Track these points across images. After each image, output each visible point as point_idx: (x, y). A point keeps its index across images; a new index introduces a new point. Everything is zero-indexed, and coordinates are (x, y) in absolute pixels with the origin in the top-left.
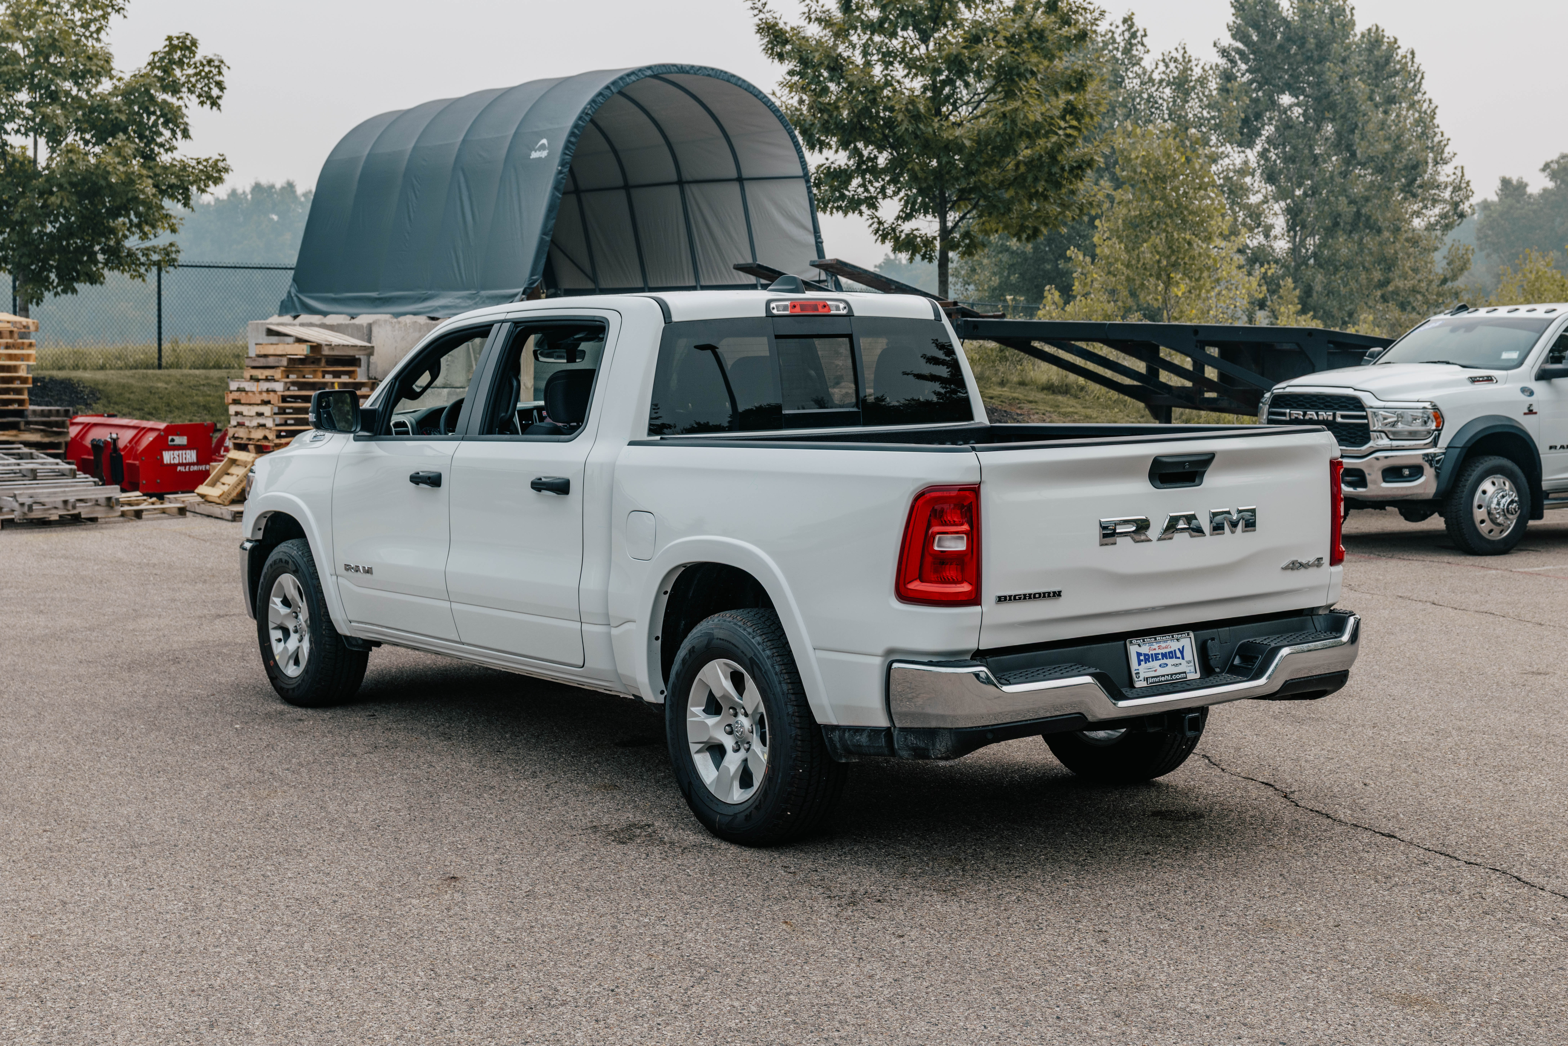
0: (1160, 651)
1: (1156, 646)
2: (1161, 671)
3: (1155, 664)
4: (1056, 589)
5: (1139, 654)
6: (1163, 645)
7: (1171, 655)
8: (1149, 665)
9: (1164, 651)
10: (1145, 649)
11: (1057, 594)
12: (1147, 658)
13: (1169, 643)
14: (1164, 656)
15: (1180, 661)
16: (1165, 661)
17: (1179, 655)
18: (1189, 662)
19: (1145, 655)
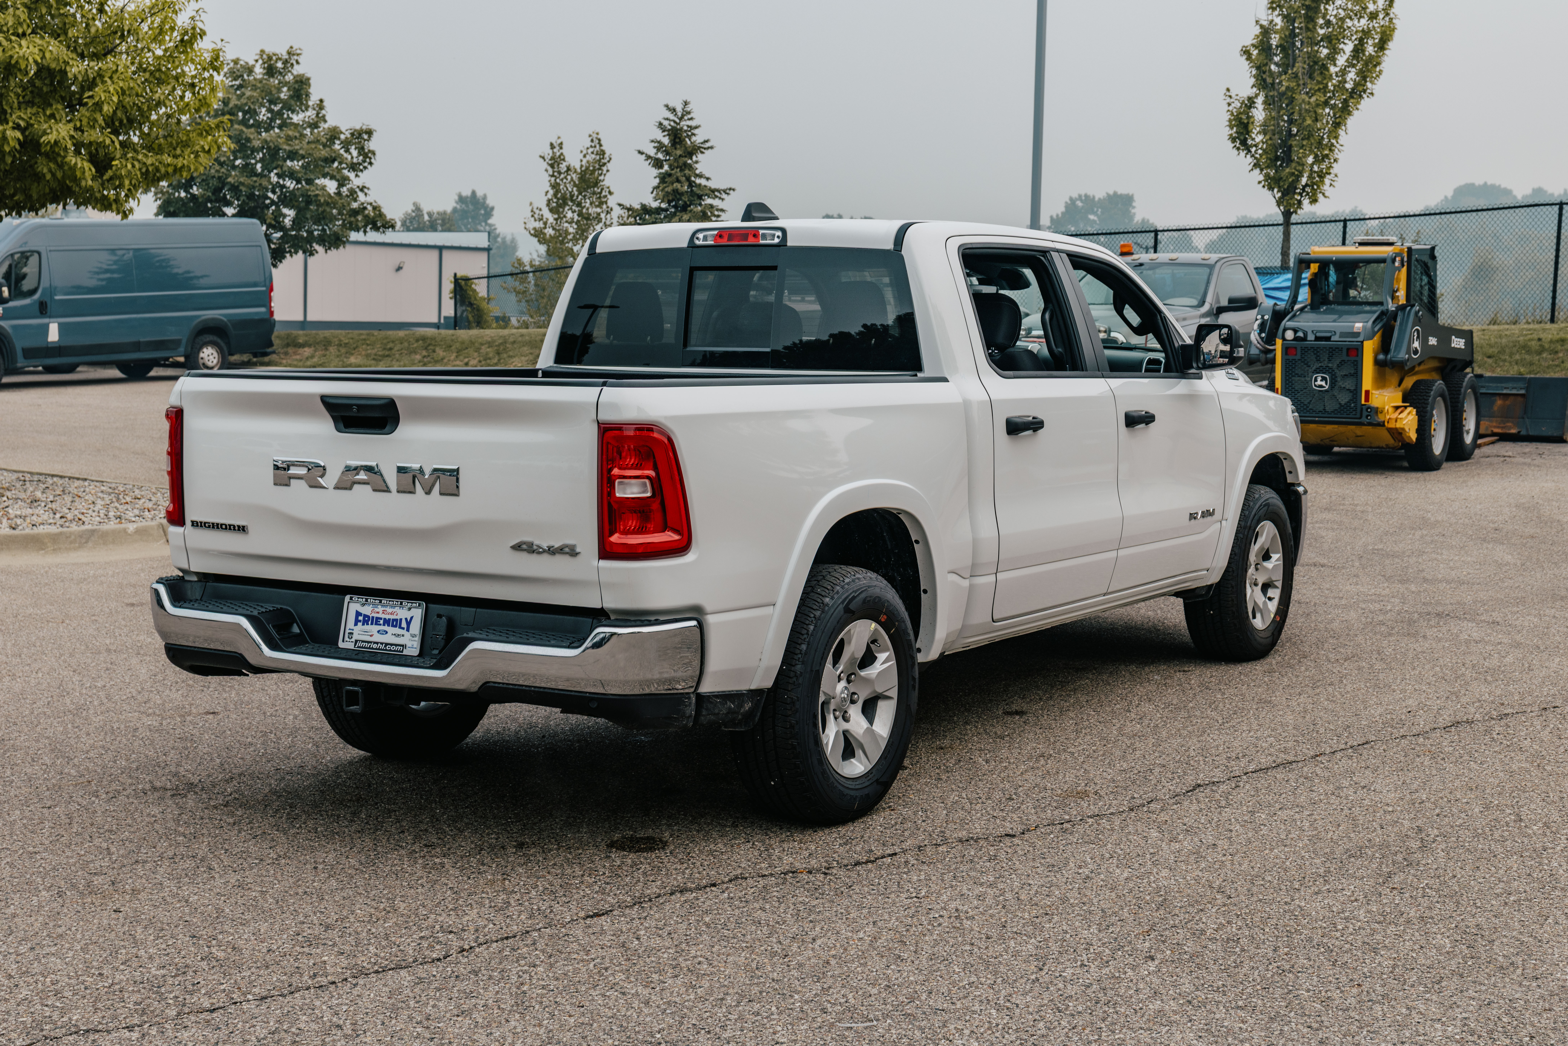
0: (383, 616)
1: (380, 609)
2: (378, 638)
3: (374, 628)
4: (241, 523)
5: (358, 614)
6: (389, 610)
7: (396, 623)
8: (366, 627)
9: (387, 617)
10: (367, 610)
11: (242, 529)
12: (367, 620)
13: (397, 609)
14: (387, 622)
15: (404, 632)
16: (386, 628)
17: (404, 625)
18: (413, 636)
19: (365, 616)
